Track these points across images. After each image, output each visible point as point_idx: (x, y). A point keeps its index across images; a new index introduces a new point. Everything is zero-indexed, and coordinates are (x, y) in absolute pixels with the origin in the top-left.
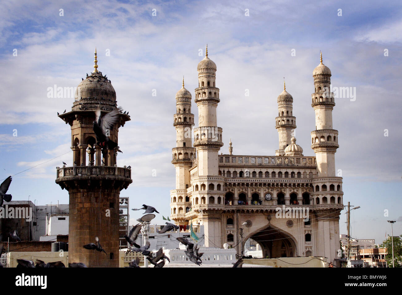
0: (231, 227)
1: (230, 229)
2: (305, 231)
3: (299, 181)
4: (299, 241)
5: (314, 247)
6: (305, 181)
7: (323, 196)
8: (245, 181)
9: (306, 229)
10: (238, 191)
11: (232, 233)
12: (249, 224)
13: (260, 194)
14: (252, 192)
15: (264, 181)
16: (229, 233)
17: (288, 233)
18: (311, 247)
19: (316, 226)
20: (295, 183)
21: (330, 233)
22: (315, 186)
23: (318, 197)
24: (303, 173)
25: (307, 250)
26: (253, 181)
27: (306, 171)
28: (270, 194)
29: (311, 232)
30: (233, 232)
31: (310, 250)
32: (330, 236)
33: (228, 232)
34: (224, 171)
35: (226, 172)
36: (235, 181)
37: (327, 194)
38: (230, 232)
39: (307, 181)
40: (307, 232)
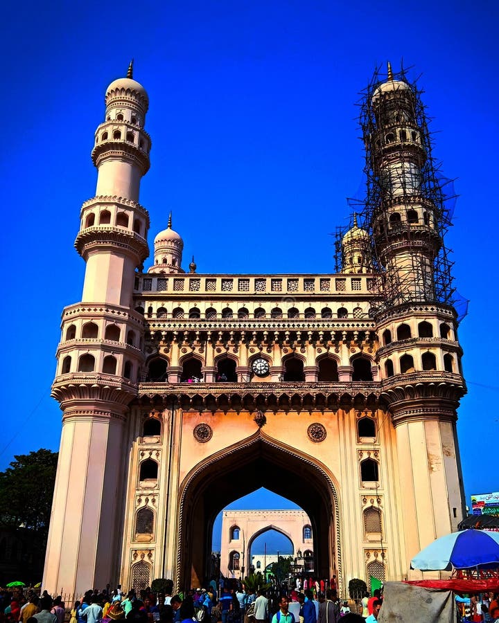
0: (154, 439)
1: (149, 447)
2: (360, 452)
3: (341, 327)
4: (344, 481)
5: (386, 496)
6: (355, 326)
7: (402, 354)
8: (198, 327)
9: (364, 447)
10: (181, 352)
11: (154, 457)
12: (203, 434)
13: (236, 358)
14: (217, 354)
15: (247, 327)
16: (147, 456)
17: (309, 457)
18: (378, 497)
19: (391, 437)
20: (329, 329)
21: (428, 455)
22: (380, 333)
23: (390, 357)
24: (354, 311)
25: (369, 505)
26: (218, 327)
27: (360, 306)
28: (265, 360)
29: (376, 456)
30: (157, 455)
31: (376, 504)
32: (430, 463)
33: (143, 455)
34: (150, 309)
35: (155, 311)
36: (172, 326)
37: (411, 347)
38: (151, 454)
39: (360, 326)
40: (365, 456)
